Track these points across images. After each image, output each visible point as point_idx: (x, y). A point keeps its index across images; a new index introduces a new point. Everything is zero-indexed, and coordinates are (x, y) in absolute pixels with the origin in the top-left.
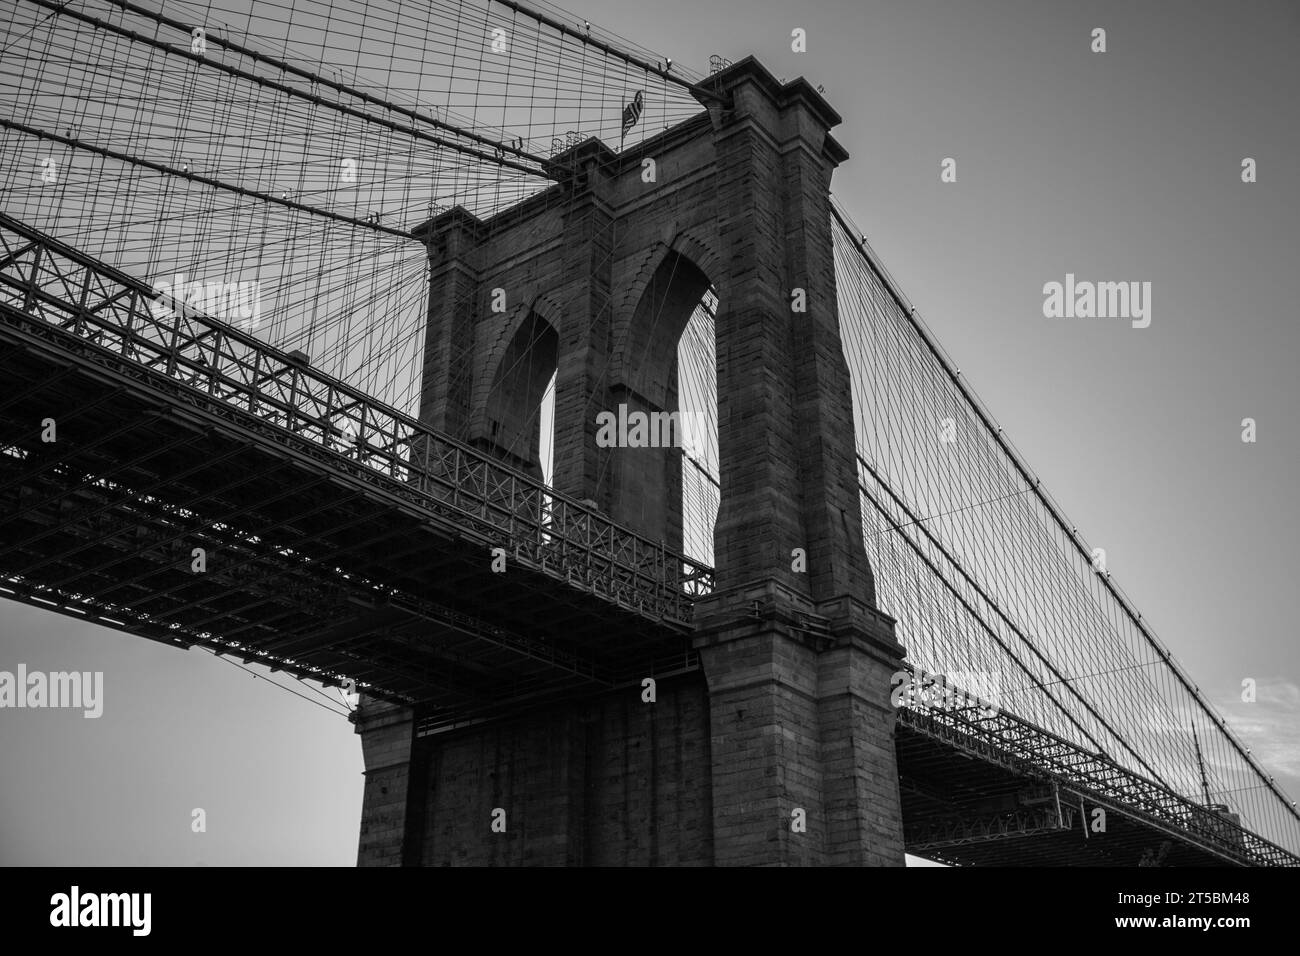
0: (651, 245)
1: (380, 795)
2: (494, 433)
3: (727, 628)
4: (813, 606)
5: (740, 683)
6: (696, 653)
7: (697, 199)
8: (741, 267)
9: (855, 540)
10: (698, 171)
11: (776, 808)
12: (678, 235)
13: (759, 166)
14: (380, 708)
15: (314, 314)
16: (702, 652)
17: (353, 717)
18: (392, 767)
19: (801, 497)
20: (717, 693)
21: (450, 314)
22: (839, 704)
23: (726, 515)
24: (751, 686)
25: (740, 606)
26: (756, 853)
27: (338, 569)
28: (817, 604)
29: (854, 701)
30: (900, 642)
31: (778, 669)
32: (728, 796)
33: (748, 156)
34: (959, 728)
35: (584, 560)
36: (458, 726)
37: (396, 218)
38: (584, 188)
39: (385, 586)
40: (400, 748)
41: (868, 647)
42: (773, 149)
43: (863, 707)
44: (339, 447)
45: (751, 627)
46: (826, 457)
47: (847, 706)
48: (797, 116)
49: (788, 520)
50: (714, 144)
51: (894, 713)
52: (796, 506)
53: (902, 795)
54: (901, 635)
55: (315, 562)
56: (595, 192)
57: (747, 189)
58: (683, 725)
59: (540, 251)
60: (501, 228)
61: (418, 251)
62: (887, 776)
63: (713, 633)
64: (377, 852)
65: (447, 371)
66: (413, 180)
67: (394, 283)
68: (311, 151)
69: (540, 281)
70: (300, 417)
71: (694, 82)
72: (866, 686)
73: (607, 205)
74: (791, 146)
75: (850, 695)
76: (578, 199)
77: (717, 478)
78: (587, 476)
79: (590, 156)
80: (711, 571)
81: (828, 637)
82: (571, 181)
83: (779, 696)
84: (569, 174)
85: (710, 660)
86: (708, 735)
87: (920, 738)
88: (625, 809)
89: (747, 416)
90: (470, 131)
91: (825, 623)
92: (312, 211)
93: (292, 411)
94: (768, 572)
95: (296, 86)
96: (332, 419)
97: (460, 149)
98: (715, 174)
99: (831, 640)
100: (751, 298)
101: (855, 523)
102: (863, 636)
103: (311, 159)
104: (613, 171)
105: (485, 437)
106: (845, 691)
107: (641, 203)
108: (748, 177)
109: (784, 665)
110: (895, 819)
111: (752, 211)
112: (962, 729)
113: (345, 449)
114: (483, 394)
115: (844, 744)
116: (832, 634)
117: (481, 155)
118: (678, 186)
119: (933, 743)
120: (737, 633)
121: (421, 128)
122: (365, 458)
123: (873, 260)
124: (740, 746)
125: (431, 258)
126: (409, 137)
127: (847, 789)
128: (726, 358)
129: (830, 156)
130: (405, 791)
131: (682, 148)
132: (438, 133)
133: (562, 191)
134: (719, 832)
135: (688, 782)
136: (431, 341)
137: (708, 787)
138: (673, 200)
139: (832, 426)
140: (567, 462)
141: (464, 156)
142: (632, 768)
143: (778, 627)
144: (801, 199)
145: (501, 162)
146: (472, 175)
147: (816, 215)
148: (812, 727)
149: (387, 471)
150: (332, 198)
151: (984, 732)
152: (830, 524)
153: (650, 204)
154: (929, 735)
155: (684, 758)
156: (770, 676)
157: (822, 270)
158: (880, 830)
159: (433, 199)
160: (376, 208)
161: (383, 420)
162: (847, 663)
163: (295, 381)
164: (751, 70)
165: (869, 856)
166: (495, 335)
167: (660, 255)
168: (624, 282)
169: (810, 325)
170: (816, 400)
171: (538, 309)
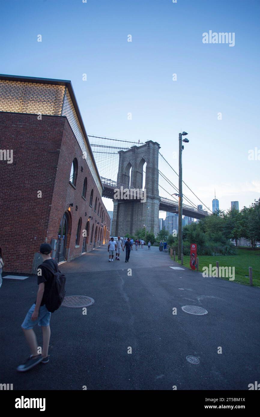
7: (145, 153)
8: (149, 162)
12: (143, 156)
14: (115, 201)
17: (113, 201)
20: (143, 203)
28: (153, 195)
33: (150, 150)
36: (122, 202)
38: (134, 151)
40: (117, 204)
42: (153, 149)
43: (156, 204)
46: (155, 181)
47: (154, 204)
48: (155, 146)
50: (147, 147)
52: (152, 186)
59: (130, 155)
60: (126, 153)
64: (115, 212)
69: (131, 158)
72: (156, 202)
73: (137, 153)
79: (135, 148)
84: (133, 149)
89: (148, 177)
99: (153, 198)
102: (156, 198)
107: (140, 152)
108: (150, 153)
109: (149, 200)
114: (124, 170)
118: (144, 151)
125: (119, 155)
129: (159, 149)
131: (144, 147)
134: (143, 214)
138: (143, 153)
144: (155, 155)
152: (154, 188)
158: (156, 213)
162: (155, 200)
164: (151, 141)
165: (155, 216)
166: (126, 164)
167: (142, 158)
168: (138, 161)
169: (155, 168)
170: (154, 176)
171: (130, 162)
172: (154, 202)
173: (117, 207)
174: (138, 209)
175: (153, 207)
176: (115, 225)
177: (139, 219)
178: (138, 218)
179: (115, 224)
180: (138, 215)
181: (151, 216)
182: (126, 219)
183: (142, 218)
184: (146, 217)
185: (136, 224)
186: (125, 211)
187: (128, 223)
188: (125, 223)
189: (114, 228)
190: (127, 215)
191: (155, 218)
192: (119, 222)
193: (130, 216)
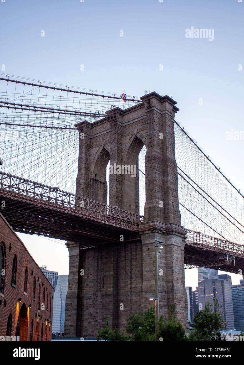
0: (131, 135)
1: (73, 261)
2: (96, 177)
3: (146, 231)
5: (149, 242)
6: (140, 235)
7: (142, 124)
8: (151, 145)
9: (175, 209)
12: (138, 133)
13: (156, 119)
14: (72, 243)
17: (66, 245)
18: (75, 255)
19: (164, 200)
20: (144, 244)
22: (170, 246)
23: (146, 205)
24: (151, 243)
25: (149, 226)
26: (151, 278)
28: (166, 224)
29: (173, 246)
32: (146, 266)
33: (153, 117)
35: (115, 219)
36: (89, 247)
38: (115, 119)
40: (77, 252)
42: (159, 113)
43: (175, 247)
45: (151, 231)
46: (169, 190)
47: (171, 247)
48: (165, 105)
56: (118, 120)
57: (153, 125)
58: (137, 250)
59: (105, 132)
60: (96, 125)
62: (180, 261)
63: (143, 232)
64: (73, 274)
65: (84, 162)
69: (105, 140)
72: (176, 242)
73: (121, 123)
74: (164, 112)
76: (114, 122)
78: (117, 192)
79: (117, 111)
81: (168, 232)
82: (112, 118)
85: (142, 237)
86: (142, 253)
88: (125, 267)
89: (152, 182)
91: (167, 229)
94: (155, 218)
99: (168, 233)
100: (153, 153)
101: (176, 205)
102: (175, 232)
105: (93, 178)
106: (171, 244)
107: (129, 123)
108: (153, 122)
109: (158, 238)
111: (154, 131)
114: (93, 168)
115: (170, 255)
116: (169, 231)
118: (138, 120)
120: (148, 232)
124: (148, 256)
127: (171, 264)
128: (147, 167)
130: (78, 261)
131: (138, 110)
134: (144, 273)
135: (138, 262)
136: (80, 154)
137: (142, 263)
138: (137, 123)
139: (171, 183)
140: (112, 188)
142: (126, 258)
143: (157, 231)
144: (166, 126)
148: (164, 251)
152: (169, 206)
153: (131, 124)
155: (137, 257)
158: (178, 272)
162: (172, 238)
164: (154, 95)
165: (175, 278)
166: (96, 153)
167: (133, 137)
168: (125, 143)
169: (167, 158)
170: (167, 177)
171: (105, 147)
172: (169, 243)
173: (77, 259)
174: (131, 262)
175: (167, 255)
176: (75, 308)
177: (136, 287)
178: (133, 286)
179: (75, 303)
180: (131, 278)
181: (165, 278)
182: (101, 291)
183: (143, 286)
184: (153, 282)
185: (129, 302)
186: (99, 268)
187: (107, 299)
188: (100, 300)
189: (71, 316)
190: (103, 279)
191: (175, 284)
192: (84, 299)
193: (111, 281)
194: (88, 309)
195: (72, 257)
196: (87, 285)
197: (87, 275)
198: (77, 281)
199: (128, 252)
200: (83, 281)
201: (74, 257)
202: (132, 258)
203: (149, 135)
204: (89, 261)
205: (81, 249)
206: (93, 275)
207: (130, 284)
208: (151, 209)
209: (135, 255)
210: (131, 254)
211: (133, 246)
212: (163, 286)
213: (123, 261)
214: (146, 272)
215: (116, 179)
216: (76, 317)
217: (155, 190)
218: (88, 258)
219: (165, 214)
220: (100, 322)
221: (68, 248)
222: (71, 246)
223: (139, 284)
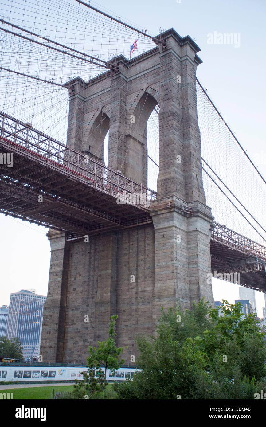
0: (139, 90)
1: (55, 258)
2: (89, 150)
3: (160, 210)
4: (187, 204)
5: (164, 227)
7: (154, 75)
8: (167, 98)
9: (200, 184)
10: (154, 66)
11: (174, 264)
12: (148, 87)
13: (174, 65)
14: (55, 232)
15: (33, 111)
16: (152, 217)
17: (47, 235)
18: (59, 250)
19: (184, 170)
20: (157, 230)
21: (76, 112)
22: (194, 233)
23: (161, 176)
24: (168, 227)
25: (164, 204)
26: (167, 277)
27: (42, 190)
28: (188, 203)
29: (198, 232)
30: (213, 215)
31: (176, 222)
32: (159, 260)
33: (170, 61)
34: (229, 241)
35: (117, 189)
36: (79, 238)
37: (59, 80)
38: (118, 71)
39: (56, 196)
40: (61, 244)
41: (203, 216)
42: (178, 59)
43: (201, 234)
44: (42, 153)
45: (167, 210)
46: (192, 158)
47: (196, 234)
48: (186, 48)
49: (180, 178)
50: (160, 57)
51: (210, 236)
52: (182, 173)
53: (211, 260)
54: (214, 213)
55: (35, 188)
56: (122, 73)
57: (170, 72)
58: (146, 239)
59: (104, 92)
60: (92, 84)
61: (66, 92)
62: (207, 255)
63: (156, 211)
64: (55, 274)
65: (75, 129)
66: (64, 68)
67: (58, 101)
68: (31, 58)
69: (104, 101)
70: (29, 143)
71: (154, 36)
72: (202, 228)
73: (125, 77)
74: (184, 58)
75: (197, 230)
76: (116, 75)
77: (158, 164)
78: (118, 163)
79: (120, 61)
80: (156, 193)
81: (191, 213)
82: (114, 69)
83: (176, 231)
84: (113, 67)
85: (155, 220)
86: (154, 242)
87: (218, 244)
88: (129, 263)
89: (168, 145)
90: (82, 52)
91: (190, 209)
92: (32, 77)
93: (27, 142)
94: (173, 193)
95: (26, 36)
96: (39, 144)
97: (79, 58)
98: (160, 67)
99: (192, 214)
100: (170, 108)
101: (200, 179)
102: (201, 213)
103: (31, 60)
104: (127, 66)
105: (87, 150)
106: (196, 229)
107: (136, 76)
108: (170, 69)
109: (177, 221)
110: (209, 267)
111: (171, 80)
112: (230, 241)
113: (44, 154)
114: (86, 138)
115: (195, 245)
116: (192, 212)
117: (85, 60)
118: (148, 71)
119: (221, 245)
120: (163, 212)
121: (66, 51)
122: (50, 156)
123: (209, 96)
124: (163, 245)
125: (70, 94)
126: (62, 54)
127: (195, 258)
128: (162, 127)
129: (197, 62)
130: (63, 257)
131: (149, 59)
132: (72, 52)
133: (111, 72)
134: (156, 270)
135: (148, 256)
136: (70, 120)
137: (154, 257)
138: (146, 76)
139: (194, 149)
140: (112, 159)
141: (80, 60)
142: (131, 251)
143: (176, 210)
144: (187, 76)
145: (92, 63)
146: (83, 67)
147: (191, 81)
148: (185, 240)
149: (57, 161)
150: (38, 73)
151: (237, 242)
152: (193, 179)
153: (139, 77)
154: (221, 243)
155: (147, 248)
156: (173, 225)
157: (193, 99)
158: (205, 270)
159: (70, 75)
160: (52, 77)
161: (55, 145)
162: (196, 221)
163: (28, 132)
165: (201, 278)
166: (90, 118)
167: (142, 93)
168: (130, 102)
169: (188, 117)
170: (190, 141)
171: (103, 111)
172: (192, 228)
173: (61, 255)
174: (137, 255)
175: (189, 246)
176: (57, 321)
177: (145, 291)
178: (140, 290)
179: (56, 315)
180: (137, 278)
181: (188, 279)
182: (93, 298)
183: (156, 288)
184: (171, 283)
185: (134, 313)
186: (92, 266)
187: (102, 309)
188: (92, 310)
189: (50, 333)
190: (97, 281)
191: (202, 287)
192: (70, 310)
193: (109, 283)
194: (74, 324)
195: (55, 252)
196: (75, 289)
197: (74, 276)
198: (60, 285)
199: (133, 242)
200: (69, 285)
201: (57, 252)
202: (139, 250)
203: (164, 85)
204: (77, 257)
205: (67, 240)
206: (82, 276)
207: (136, 286)
208: (168, 181)
209: (143, 246)
210: (137, 244)
211: (141, 233)
212: (185, 290)
213: (125, 254)
214: (160, 268)
215: (118, 147)
216: (56, 335)
217: (172, 155)
218: (77, 253)
219: (186, 189)
220: (90, 342)
221: (50, 239)
222: (53, 237)
223: (150, 287)
